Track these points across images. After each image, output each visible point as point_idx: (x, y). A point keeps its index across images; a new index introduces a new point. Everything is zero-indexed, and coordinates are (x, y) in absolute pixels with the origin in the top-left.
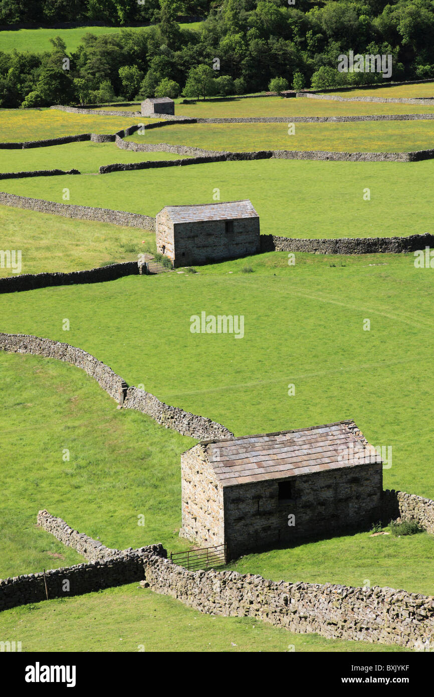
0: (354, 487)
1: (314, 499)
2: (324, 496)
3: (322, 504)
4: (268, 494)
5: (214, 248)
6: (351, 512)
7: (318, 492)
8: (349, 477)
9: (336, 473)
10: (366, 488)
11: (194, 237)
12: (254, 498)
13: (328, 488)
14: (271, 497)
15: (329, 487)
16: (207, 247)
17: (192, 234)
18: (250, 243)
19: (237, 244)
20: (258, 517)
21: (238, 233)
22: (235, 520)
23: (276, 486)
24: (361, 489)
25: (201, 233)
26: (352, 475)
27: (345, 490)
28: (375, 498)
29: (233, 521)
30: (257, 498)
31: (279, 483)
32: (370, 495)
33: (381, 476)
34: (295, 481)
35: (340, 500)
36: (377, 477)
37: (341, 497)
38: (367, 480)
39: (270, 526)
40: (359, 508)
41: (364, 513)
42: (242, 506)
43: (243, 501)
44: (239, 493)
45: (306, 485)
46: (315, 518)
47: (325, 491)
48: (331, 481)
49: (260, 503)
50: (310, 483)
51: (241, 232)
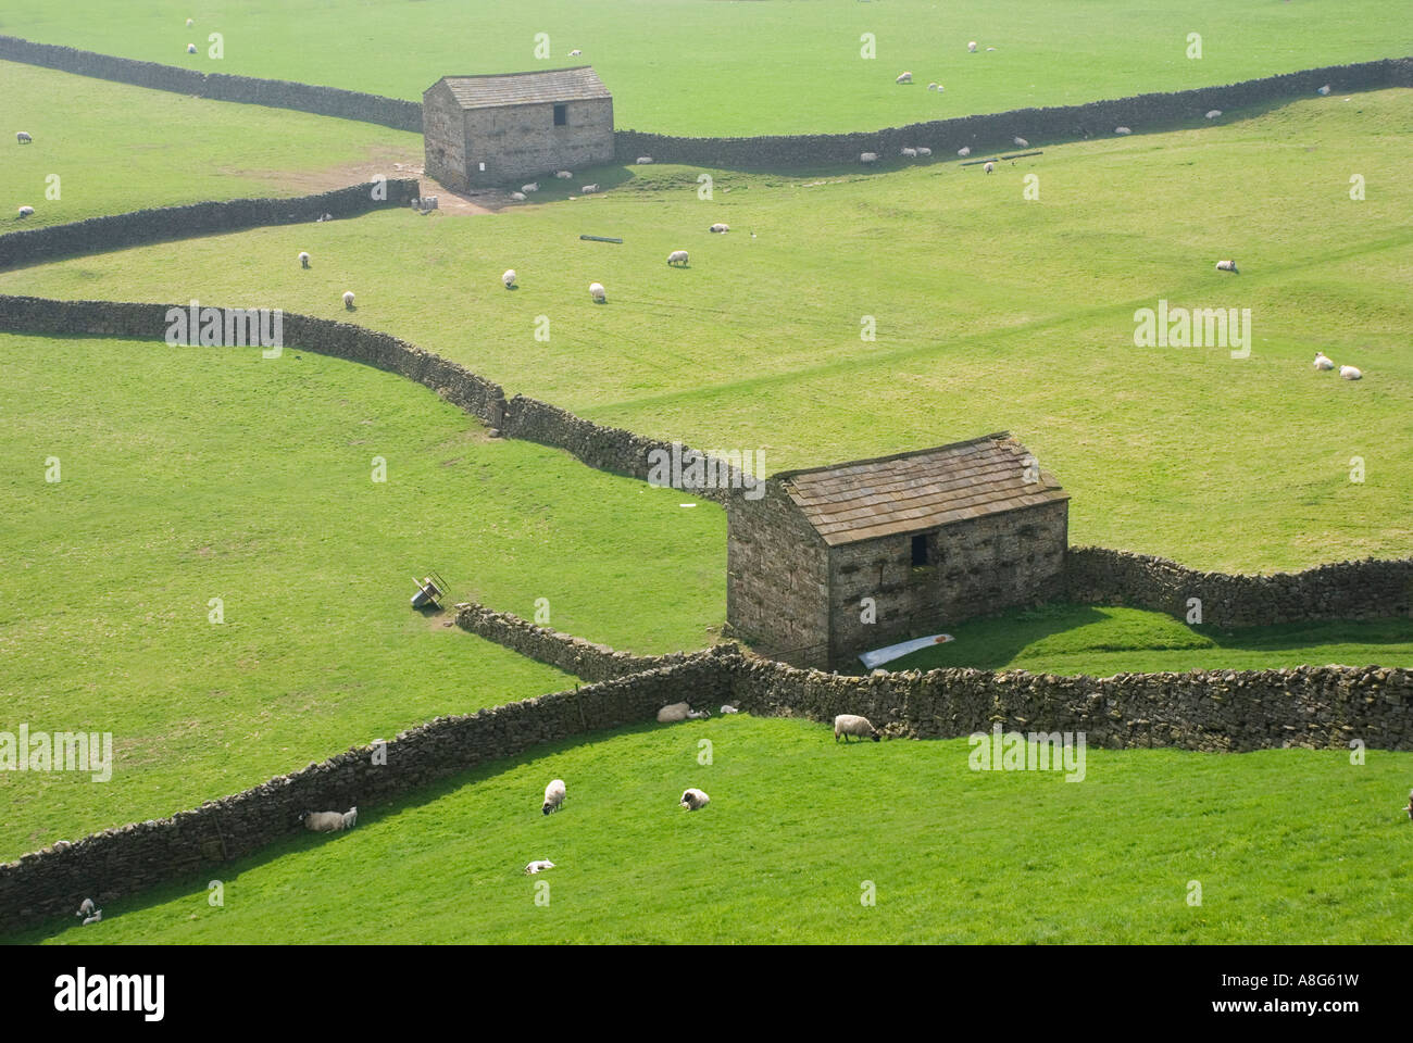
0: (1025, 542)
1: (965, 563)
2: (979, 558)
3: (975, 571)
4: (895, 556)
5: (535, 155)
6: (1019, 582)
7: (971, 552)
8: (1017, 525)
9: (997, 518)
10: (1045, 543)
11: (498, 135)
12: (875, 563)
13: (986, 545)
14: (901, 561)
15: (986, 542)
16: (522, 152)
17: (496, 129)
18: (597, 145)
19: (575, 148)
20: (881, 595)
21: (577, 127)
22: (845, 601)
23: (908, 543)
24: (1035, 545)
25: (512, 127)
26: (1023, 522)
27: (1012, 548)
28: (1057, 559)
29: (842, 603)
30: (880, 564)
31: (913, 538)
32: (1048, 555)
33: (1066, 523)
34: (936, 534)
35: (1004, 565)
36: (1060, 524)
37: (1005, 559)
38: (1045, 529)
39: (897, 610)
40: (1031, 576)
41: (1039, 583)
42: (856, 577)
43: (858, 569)
44: (853, 556)
45: (953, 541)
46: (964, 595)
47: (981, 549)
48: (990, 533)
49: (885, 573)
50: (960, 536)
51: (582, 126)
